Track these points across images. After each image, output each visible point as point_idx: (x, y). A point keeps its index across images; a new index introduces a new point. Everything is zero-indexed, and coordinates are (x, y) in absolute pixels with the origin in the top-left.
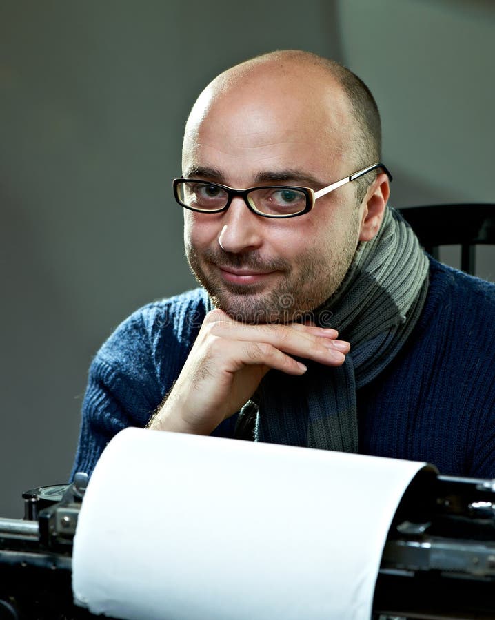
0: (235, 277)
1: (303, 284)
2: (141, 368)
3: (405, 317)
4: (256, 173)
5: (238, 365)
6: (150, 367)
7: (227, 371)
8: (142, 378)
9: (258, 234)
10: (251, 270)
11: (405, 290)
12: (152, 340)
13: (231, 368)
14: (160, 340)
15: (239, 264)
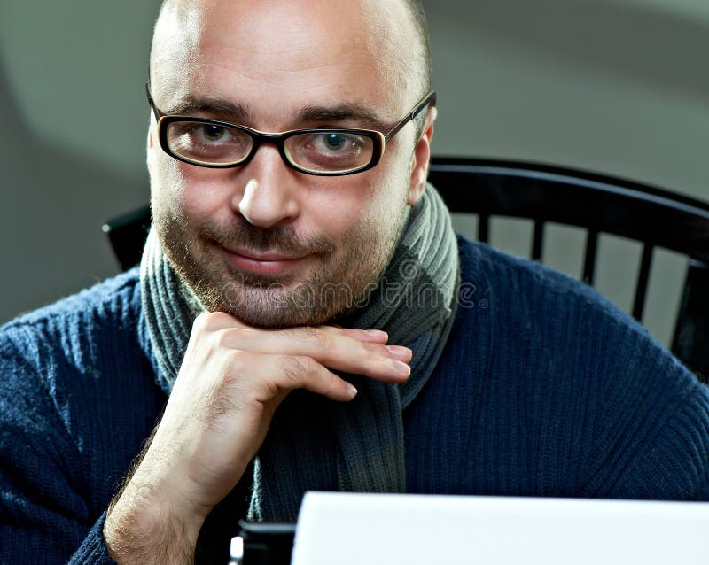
0: (254, 263)
1: (346, 271)
2: (34, 416)
3: (450, 310)
4: (300, 107)
5: (271, 389)
6: (49, 412)
7: (258, 401)
8: (42, 429)
9: (295, 200)
10: (281, 254)
11: (445, 277)
12: (45, 373)
13: (263, 396)
14: (56, 370)
15: (265, 244)
